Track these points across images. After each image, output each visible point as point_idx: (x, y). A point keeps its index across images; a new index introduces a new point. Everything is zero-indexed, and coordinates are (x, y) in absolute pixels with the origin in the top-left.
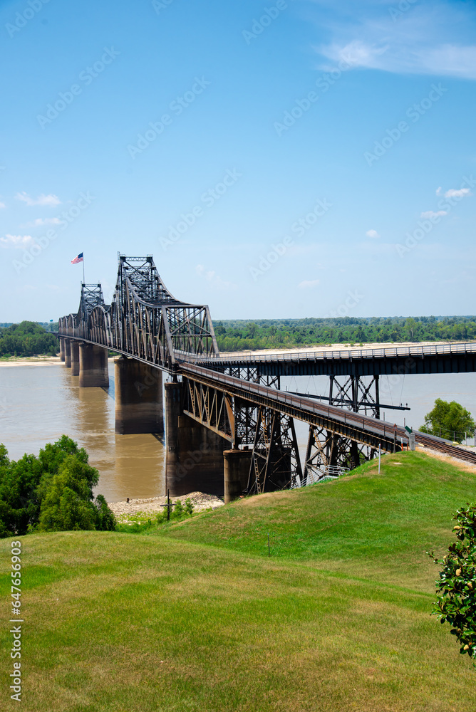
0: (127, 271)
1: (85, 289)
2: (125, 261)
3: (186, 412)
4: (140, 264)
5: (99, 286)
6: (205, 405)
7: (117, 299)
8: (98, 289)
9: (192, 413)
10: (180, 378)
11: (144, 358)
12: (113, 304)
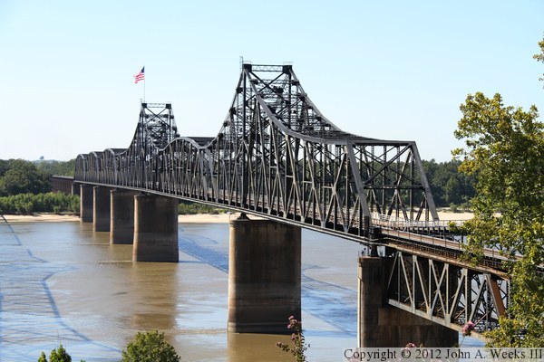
0: (257, 86)
1: (147, 112)
2: (250, 71)
3: (392, 302)
4: (273, 76)
5: (168, 106)
6: (438, 292)
7: (228, 129)
8: (167, 112)
9: (408, 303)
10: (381, 250)
11: (281, 214)
12: (221, 136)
